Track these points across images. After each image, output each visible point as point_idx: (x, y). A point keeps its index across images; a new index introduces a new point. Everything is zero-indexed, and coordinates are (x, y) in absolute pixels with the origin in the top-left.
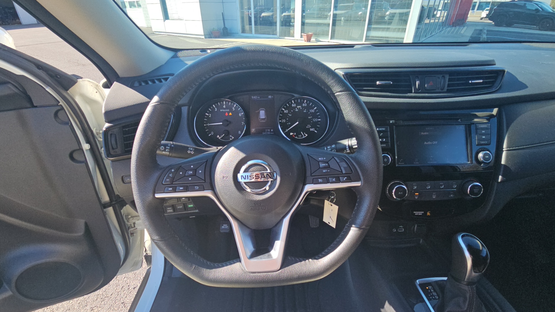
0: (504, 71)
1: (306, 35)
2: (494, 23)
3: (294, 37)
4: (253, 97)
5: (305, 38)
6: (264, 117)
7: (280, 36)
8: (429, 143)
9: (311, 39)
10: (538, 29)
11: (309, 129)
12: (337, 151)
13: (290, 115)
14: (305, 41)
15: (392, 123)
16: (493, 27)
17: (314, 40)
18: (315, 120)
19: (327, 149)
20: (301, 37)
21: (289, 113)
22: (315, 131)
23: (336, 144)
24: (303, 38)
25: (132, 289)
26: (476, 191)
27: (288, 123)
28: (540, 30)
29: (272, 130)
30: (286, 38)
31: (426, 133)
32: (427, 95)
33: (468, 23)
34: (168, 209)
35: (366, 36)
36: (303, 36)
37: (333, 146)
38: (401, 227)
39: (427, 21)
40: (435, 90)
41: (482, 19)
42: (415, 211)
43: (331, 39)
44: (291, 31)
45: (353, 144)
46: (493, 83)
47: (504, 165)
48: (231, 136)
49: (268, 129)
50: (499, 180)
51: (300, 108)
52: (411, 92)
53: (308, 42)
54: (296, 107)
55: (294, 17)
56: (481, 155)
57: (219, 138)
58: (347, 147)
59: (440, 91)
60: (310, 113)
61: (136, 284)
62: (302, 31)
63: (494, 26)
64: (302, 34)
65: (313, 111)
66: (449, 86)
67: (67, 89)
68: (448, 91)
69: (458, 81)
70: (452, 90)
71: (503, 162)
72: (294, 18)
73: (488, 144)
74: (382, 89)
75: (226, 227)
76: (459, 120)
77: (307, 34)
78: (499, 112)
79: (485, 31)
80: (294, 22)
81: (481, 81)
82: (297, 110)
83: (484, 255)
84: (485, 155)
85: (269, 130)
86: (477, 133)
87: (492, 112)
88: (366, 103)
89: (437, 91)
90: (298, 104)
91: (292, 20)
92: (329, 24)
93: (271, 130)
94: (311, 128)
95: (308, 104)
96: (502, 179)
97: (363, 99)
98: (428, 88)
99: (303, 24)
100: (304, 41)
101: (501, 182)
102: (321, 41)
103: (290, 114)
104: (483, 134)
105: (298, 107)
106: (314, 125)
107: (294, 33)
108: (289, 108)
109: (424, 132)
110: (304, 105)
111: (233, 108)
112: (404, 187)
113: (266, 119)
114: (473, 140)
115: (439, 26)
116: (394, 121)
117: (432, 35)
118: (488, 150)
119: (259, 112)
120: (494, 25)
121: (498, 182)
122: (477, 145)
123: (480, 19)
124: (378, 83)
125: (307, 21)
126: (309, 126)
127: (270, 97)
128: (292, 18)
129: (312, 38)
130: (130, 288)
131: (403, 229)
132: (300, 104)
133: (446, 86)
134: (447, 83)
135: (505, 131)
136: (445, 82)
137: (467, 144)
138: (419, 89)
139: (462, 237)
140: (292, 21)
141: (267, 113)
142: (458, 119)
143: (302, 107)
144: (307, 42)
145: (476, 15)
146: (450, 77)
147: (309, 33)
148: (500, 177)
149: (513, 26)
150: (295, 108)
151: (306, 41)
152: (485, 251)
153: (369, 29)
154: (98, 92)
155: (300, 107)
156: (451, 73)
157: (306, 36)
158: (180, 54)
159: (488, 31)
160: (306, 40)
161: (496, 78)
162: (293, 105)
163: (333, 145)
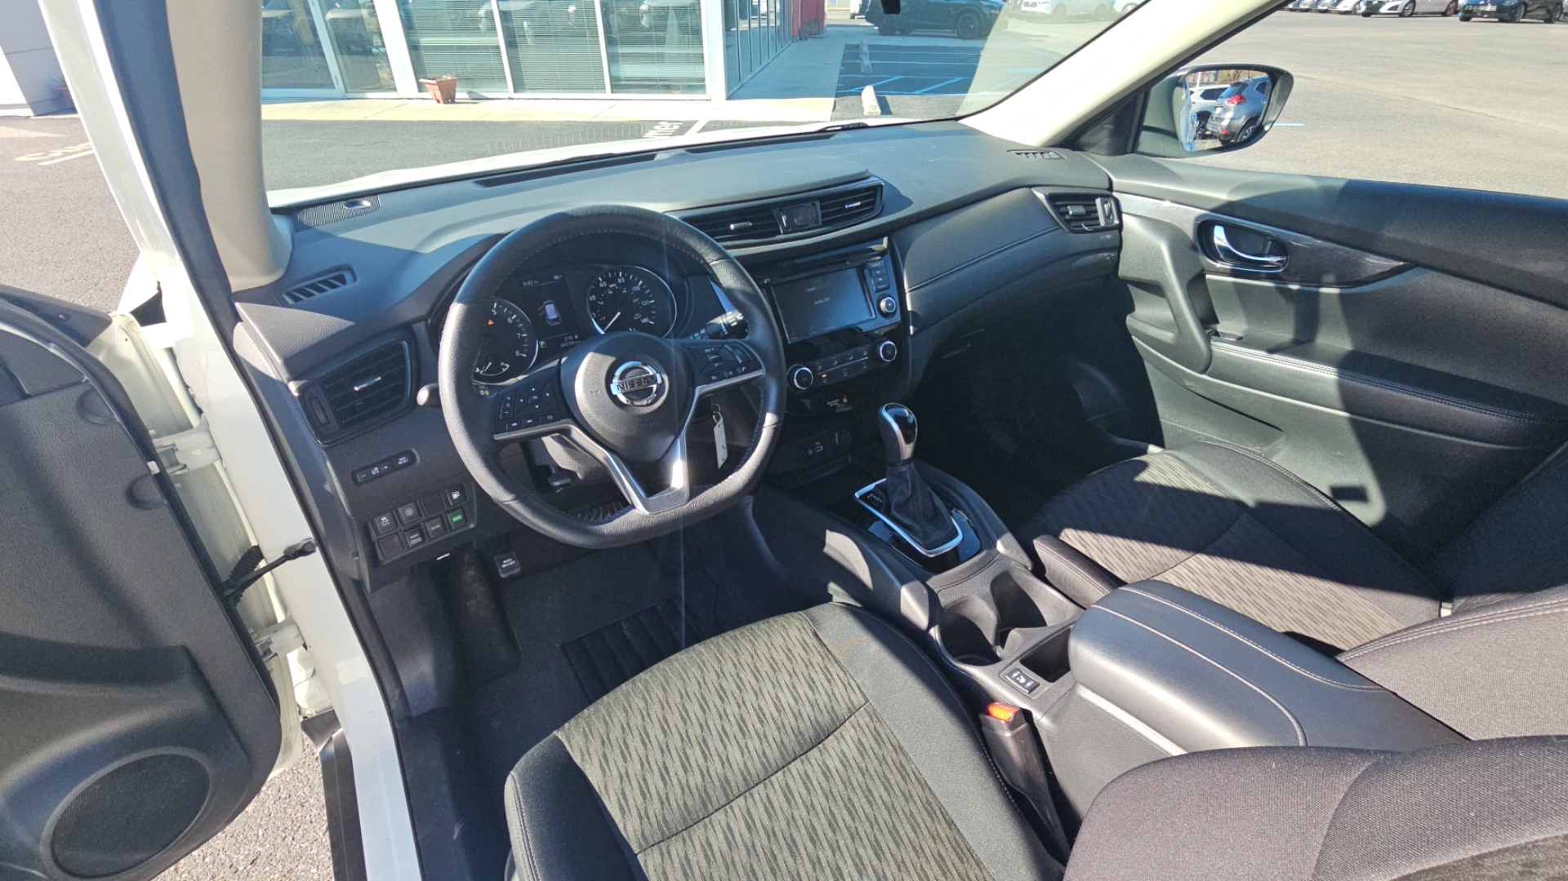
0: (881, 186)
1: (434, 82)
2: (877, 28)
3: (395, 89)
4: (525, 284)
5: (433, 91)
6: (555, 316)
7: (346, 92)
8: (821, 301)
9: (454, 95)
10: (956, 35)
11: (639, 320)
12: (710, 338)
13: (602, 303)
14: (438, 101)
15: (768, 283)
16: (878, 37)
17: (465, 96)
18: (645, 303)
19: (694, 338)
20: (420, 91)
21: (597, 299)
22: (651, 322)
23: (704, 326)
24: (427, 91)
25: (249, 867)
26: (889, 352)
27: (601, 317)
28: (960, 37)
29: (576, 337)
30: (369, 95)
31: (813, 289)
32: (800, 234)
33: (828, 29)
34: (412, 537)
35: (612, 79)
36: (427, 86)
37: (703, 331)
38: (818, 443)
39: (743, 25)
40: (807, 225)
41: (853, 16)
42: (829, 401)
43: (515, 92)
44: (383, 75)
45: (730, 322)
46: (873, 203)
47: (912, 312)
48: (502, 364)
49: (569, 335)
50: (912, 333)
51: (614, 287)
52: (780, 234)
53: (449, 103)
54: (608, 287)
55: (379, 28)
56: (883, 304)
57: (481, 373)
58: (723, 328)
59: (814, 225)
60: (635, 292)
61: (251, 853)
62: (419, 70)
63: (877, 34)
64: (421, 80)
65: (637, 288)
66: (824, 215)
67: (85, 341)
68: (825, 224)
69: (833, 207)
70: (830, 222)
71: (909, 308)
72: (380, 34)
73: (887, 288)
74: (741, 234)
75: (511, 563)
76: (848, 263)
77: (438, 80)
78: (890, 241)
79: (866, 49)
80: (384, 46)
81: (859, 204)
82: (611, 292)
83: (911, 421)
84: (887, 302)
85: (571, 338)
86: (872, 277)
87: (882, 244)
88: (739, 258)
89: (811, 226)
90: (610, 281)
91: (376, 40)
92: (498, 47)
93: (574, 337)
94: (643, 317)
95: (627, 279)
96: (914, 330)
97: (733, 253)
98: (799, 224)
99: (414, 48)
100: (434, 102)
101: (915, 333)
102: (488, 99)
103: (601, 301)
104: (879, 276)
105: (611, 286)
106: (646, 312)
107: (392, 79)
108: (598, 291)
109: (810, 287)
110: (619, 281)
111: (493, 311)
112: (806, 369)
113: (560, 319)
114: (870, 286)
115: (772, 39)
116: (768, 279)
117: (764, 63)
118: (890, 296)
119: (544, 309)
120: (878, 32)
121: (911, 336)
122: (877, 292)
123: (849, 17)
124: (732, 227)
125: (424, 41)
126: (637, 316)
127: (556, 277)
128: (372, 33)
129: (457, 89)
130: (241, 869)
131: (822, 447)
132: (614, 280)
133: (820, 217)
134: (820, 213)
135: (902, 266)
136: (816, 211)
137: (865, 294)
138: (788, 228)
139: (887, 409)
140: (374, 41)
141: (558, 308)
142: (846, 261)
143: (618, 284)
144: (445, 103)
145: (841, 9)
146: (823, 204)
147: (444, 76)
148: (911, 328)
149: (913, 33)
150: (606, 288)
151: (441, 101)
152: (912, 418)
153: (613, 59)
154: (129, 341)
155: (615, 285)
156: (821, 198)
157: (437, 87)
158: (306, 217)
159: (871, 47)
160: (439, 96)
161: (874, 196)
162: (601, 285)
163: (701, 329)
